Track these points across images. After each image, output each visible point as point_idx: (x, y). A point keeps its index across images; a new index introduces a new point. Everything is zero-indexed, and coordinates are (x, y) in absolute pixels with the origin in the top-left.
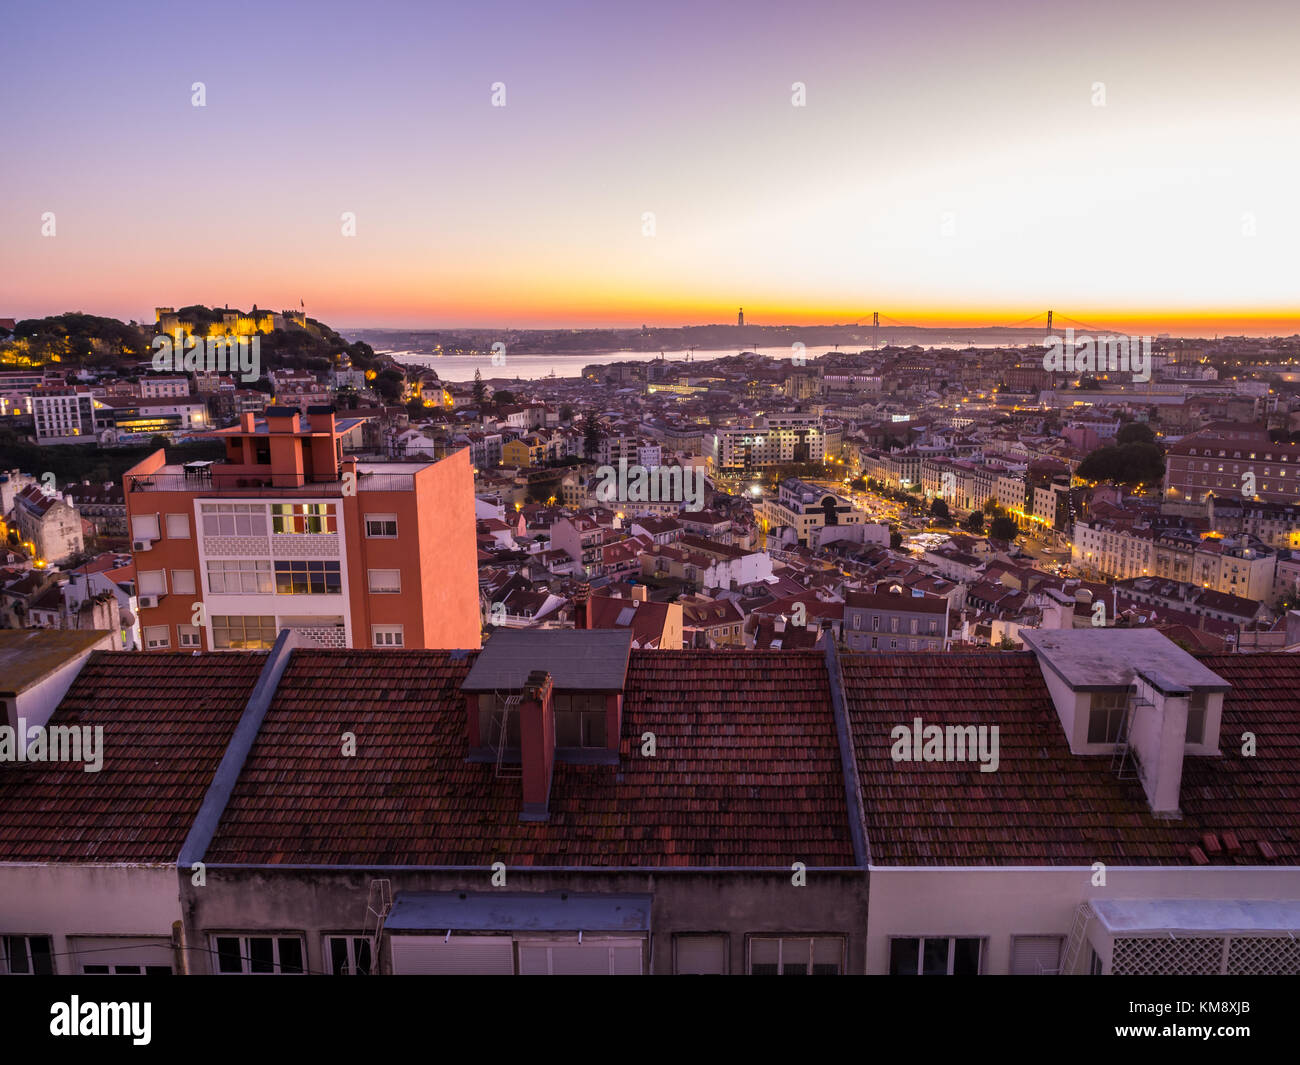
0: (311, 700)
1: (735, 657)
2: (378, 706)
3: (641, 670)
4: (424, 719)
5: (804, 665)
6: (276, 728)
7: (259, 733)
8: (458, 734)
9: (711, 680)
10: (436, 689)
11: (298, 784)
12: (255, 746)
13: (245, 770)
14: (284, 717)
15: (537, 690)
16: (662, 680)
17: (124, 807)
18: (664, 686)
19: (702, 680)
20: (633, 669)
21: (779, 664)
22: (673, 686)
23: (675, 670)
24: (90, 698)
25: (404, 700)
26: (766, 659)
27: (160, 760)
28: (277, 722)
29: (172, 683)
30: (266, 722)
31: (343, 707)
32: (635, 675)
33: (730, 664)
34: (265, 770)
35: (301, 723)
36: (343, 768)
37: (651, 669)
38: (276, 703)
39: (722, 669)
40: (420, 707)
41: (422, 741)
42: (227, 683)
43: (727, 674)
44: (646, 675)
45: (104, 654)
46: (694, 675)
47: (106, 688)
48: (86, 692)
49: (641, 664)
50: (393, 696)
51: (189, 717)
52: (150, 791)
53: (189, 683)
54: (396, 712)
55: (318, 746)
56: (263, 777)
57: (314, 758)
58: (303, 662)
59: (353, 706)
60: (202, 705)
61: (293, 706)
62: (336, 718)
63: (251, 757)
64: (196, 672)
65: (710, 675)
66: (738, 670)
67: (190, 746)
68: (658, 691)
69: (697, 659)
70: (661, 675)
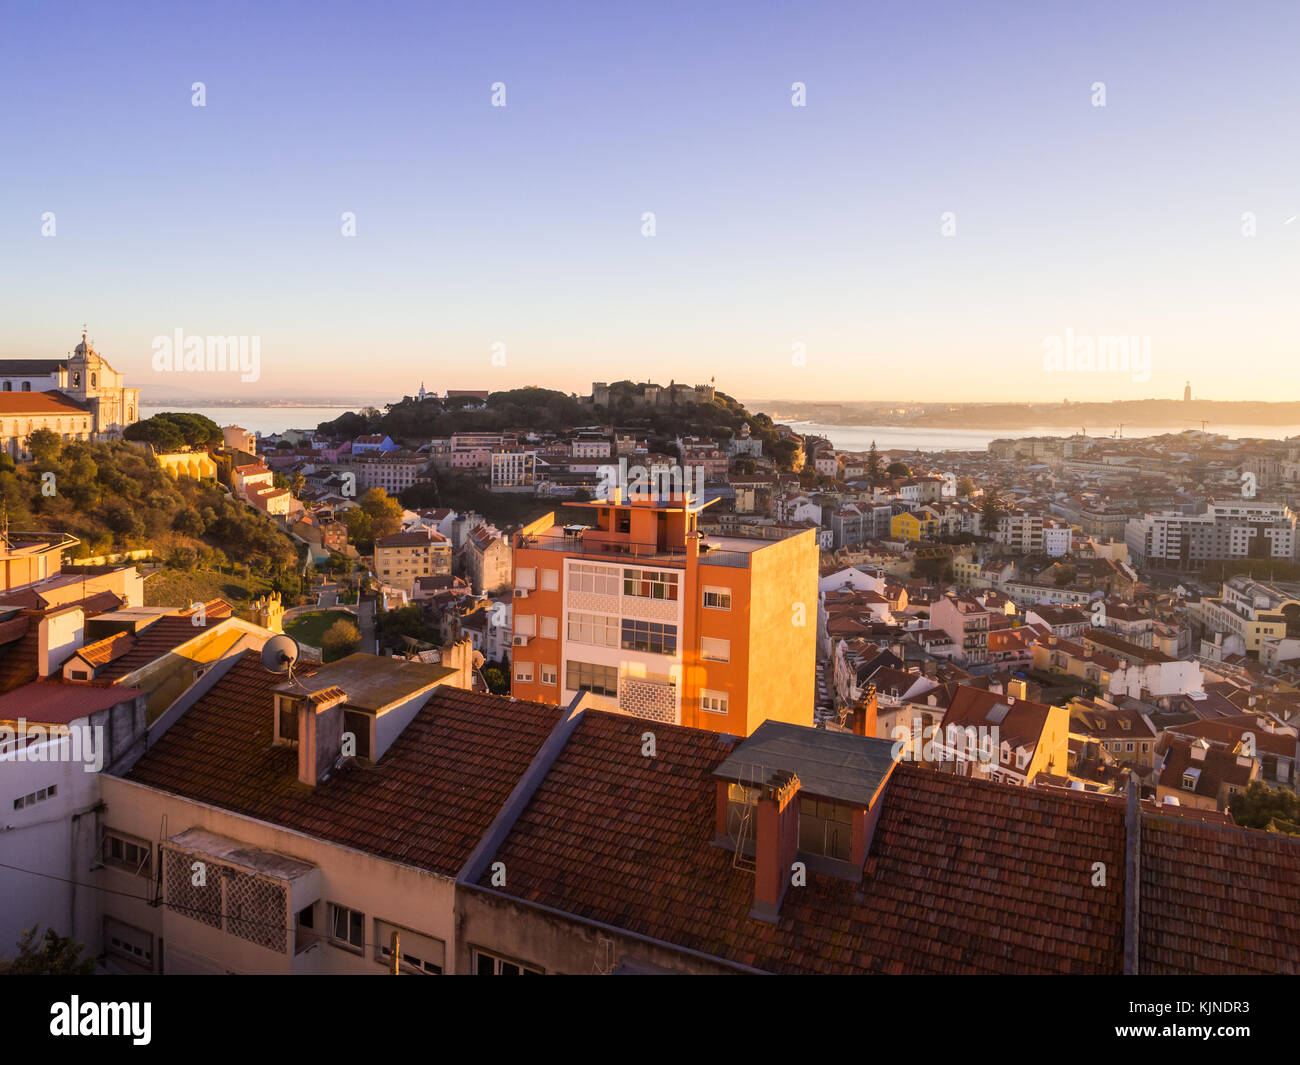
0: (592, 758)
1: (1014, 793)
2: (646, 775)
3: (905, 787)
4: (683, 794)
5: (1097, 818)
6: (558, 778)
7: (545, 779)
8: (710, 816)
9: (981, 813)
10: (699, 768)
11: (564, 832)
12: (539, 790)
13: (527, 809)
14: (566, 768)
15: (776, 790)
16: (926, 803)
17: (432, 820)
18: (926, 809)
19: (970, 812)
20: (897, 785)
21: (1066, 810)
22: (936, 811)
23: (942, 795)
24: (430, 723)
25: (669, 774)
26: (1050, 801)
27: (467, 786)
28: (560, 772)
29: (491, 722)
30: (551, 770)
31: (616, 769)
32: (897, 791)
33: (1006, 800)
34: (542, 814)
35: (579, 777)
36: (604, 826)
37: (915, 789)
38: (563, 754)
39: (995, 804)
40: (681, 783)
41: (676, 816)
42: (530, 730)
43: (1000, 810)
44: (909, 794)
45: (448, 688)
46: (962, 804)
47: (442, 717)
48: (429, 718)
49: (906, 781)
50: (660, 768)
51: (495, 753)
52: (452, 812)
53: (501, 724)
54: (660, 784)
55: (588, 802)
56: (538, 820)
57: (583, 812)
58: (591, 723)
59: (624, 770)
60: (508, 745)
61: (576, 760)
62: (608, 779)
63: (533, 800)
64: (508, 715)
65: (980, 807)
66: (1015, 808)
67: (490, 780)
68: (918, 813)
69: (970, 787)
70: (925, 797)
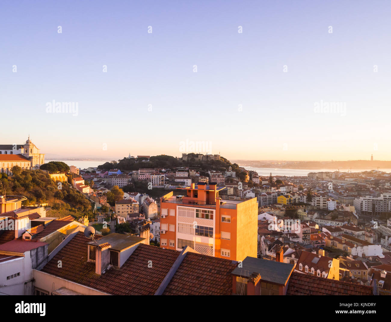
0: (190, 268)
1: (333, 282)
2: (208, 273)
3: (295, 279)
4: (221, 280)
5: (363, 291)
6: (179, 274)
7: (175, 274)
8: (230, 288)
9: (322, 289)
10: (226, 272)
11: (182, 292)
12: (173, 278)
13: (169, 284)
14: (182, 271)
15: (253, 279)
16: (303, 285)
17: (139, 287)
18: (303, 287)
19: (318, 288)
20: (292, 279)
21: (352, 289)
22: (307, 288)
23: (308, 282)
24: (137, 255)
25: (216, 273)
26: (346, 285)
27: (149, 276)
28: (180, 272)
29: (157, 255)
30: (177, 271)
31: (199, 271)
32: (293, 281)
33: (331, 284)
34: (174, 286)
35: (186, 274)
36: (195, 290)
37: (298, 280)
38: (181, 266)
39: (327, 286)
40: (220, 276)
41: (219, 287)
42: (169, 258)
43: (329, 288)
44: (297, 282)
45: (143, 244)
46: (315, 285)
47: (141, 253)
48: (137, 254)
49: (296, 277)
50: (213, 271)
51: (158, 266)
52: (145, 284)
53: (160, 256)
54: (213, 277)
55: (189, 282)
56: (173, 287)
57: (188, 285)
58: (190, 256)
59: (201, 272)
60: (162, 263)
61: (185, 268)
62: (196, 274)
63: (171, 281)
64: (163, 253)
65: (322, 287)
66: (334, 287)
67: (157, 274)
68: (301, 288)
69: (318, 280)
70: (303, 283)
